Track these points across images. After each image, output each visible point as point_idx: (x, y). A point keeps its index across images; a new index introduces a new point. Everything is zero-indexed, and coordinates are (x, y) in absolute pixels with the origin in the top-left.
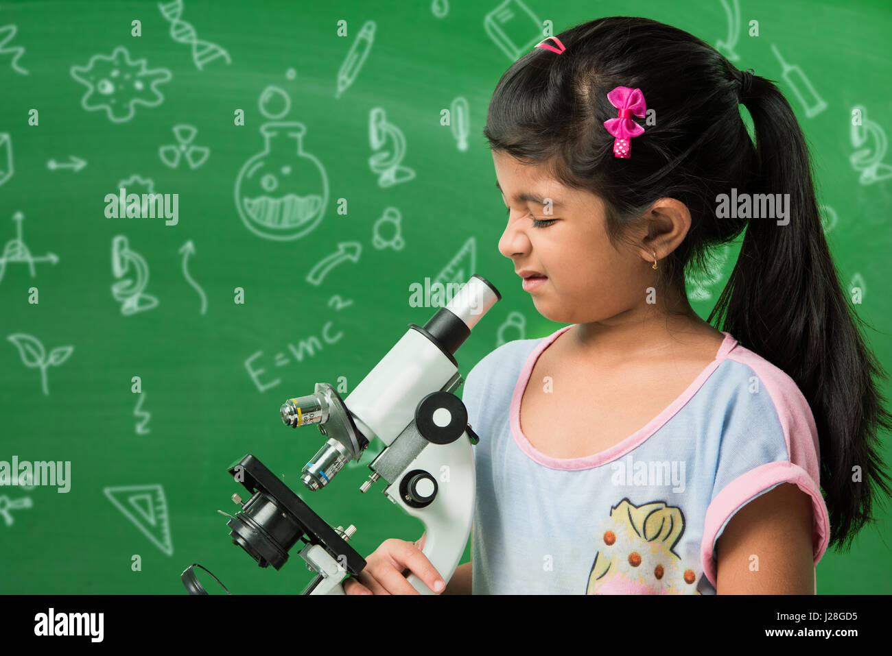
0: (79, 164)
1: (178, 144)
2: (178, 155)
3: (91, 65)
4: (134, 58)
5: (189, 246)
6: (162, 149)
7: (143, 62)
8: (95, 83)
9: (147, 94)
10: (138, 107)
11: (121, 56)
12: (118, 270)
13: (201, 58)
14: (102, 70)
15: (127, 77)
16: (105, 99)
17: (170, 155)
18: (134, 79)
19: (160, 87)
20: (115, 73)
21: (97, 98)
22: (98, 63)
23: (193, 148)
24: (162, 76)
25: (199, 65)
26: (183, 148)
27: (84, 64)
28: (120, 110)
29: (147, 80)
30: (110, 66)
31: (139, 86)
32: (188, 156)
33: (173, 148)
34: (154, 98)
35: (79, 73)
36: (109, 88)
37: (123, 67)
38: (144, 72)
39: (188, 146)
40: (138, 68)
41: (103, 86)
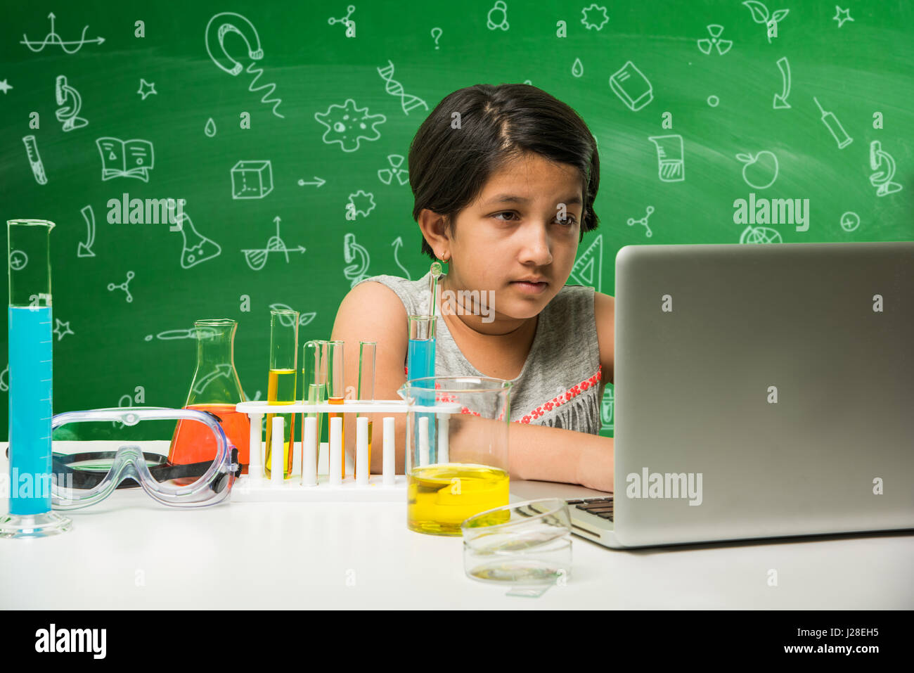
0: (321, 183)
1: (391, 168)
2: (391, 175)
3: (329, 112)
4: (359, 107)
5: (399, 240)
6: (379, 171)
7: (367, 109)
8: (332, 125)
9: (368, 132)
10: (361, 140)
11: (350, 105)
12: (348, 258)
13: (407, 107)
14: (337, 115)
15: (355, 120)
16: (339, 136)
17: (385, 176)
18: (359, 121)
19: (377, 127)
20: (346, 117)
21: (333, 135)
22: (333, 109)
23: (401, 171)
24: (382, 119)
25: (406, 111)
26: (395, 171)
27: (325, 111)
28: (350, 144)
29: (368, 122)
30: (343, 112)
31: (363, 126)
32: (398, 175)
33: (388, 170)
34: (376, 135)
35: (319, 117)
36: (342, 128)
37: (352, 113)
38: (367, 116)
39: (398, 169)
40: (363, 114)
41: (338, 127)
